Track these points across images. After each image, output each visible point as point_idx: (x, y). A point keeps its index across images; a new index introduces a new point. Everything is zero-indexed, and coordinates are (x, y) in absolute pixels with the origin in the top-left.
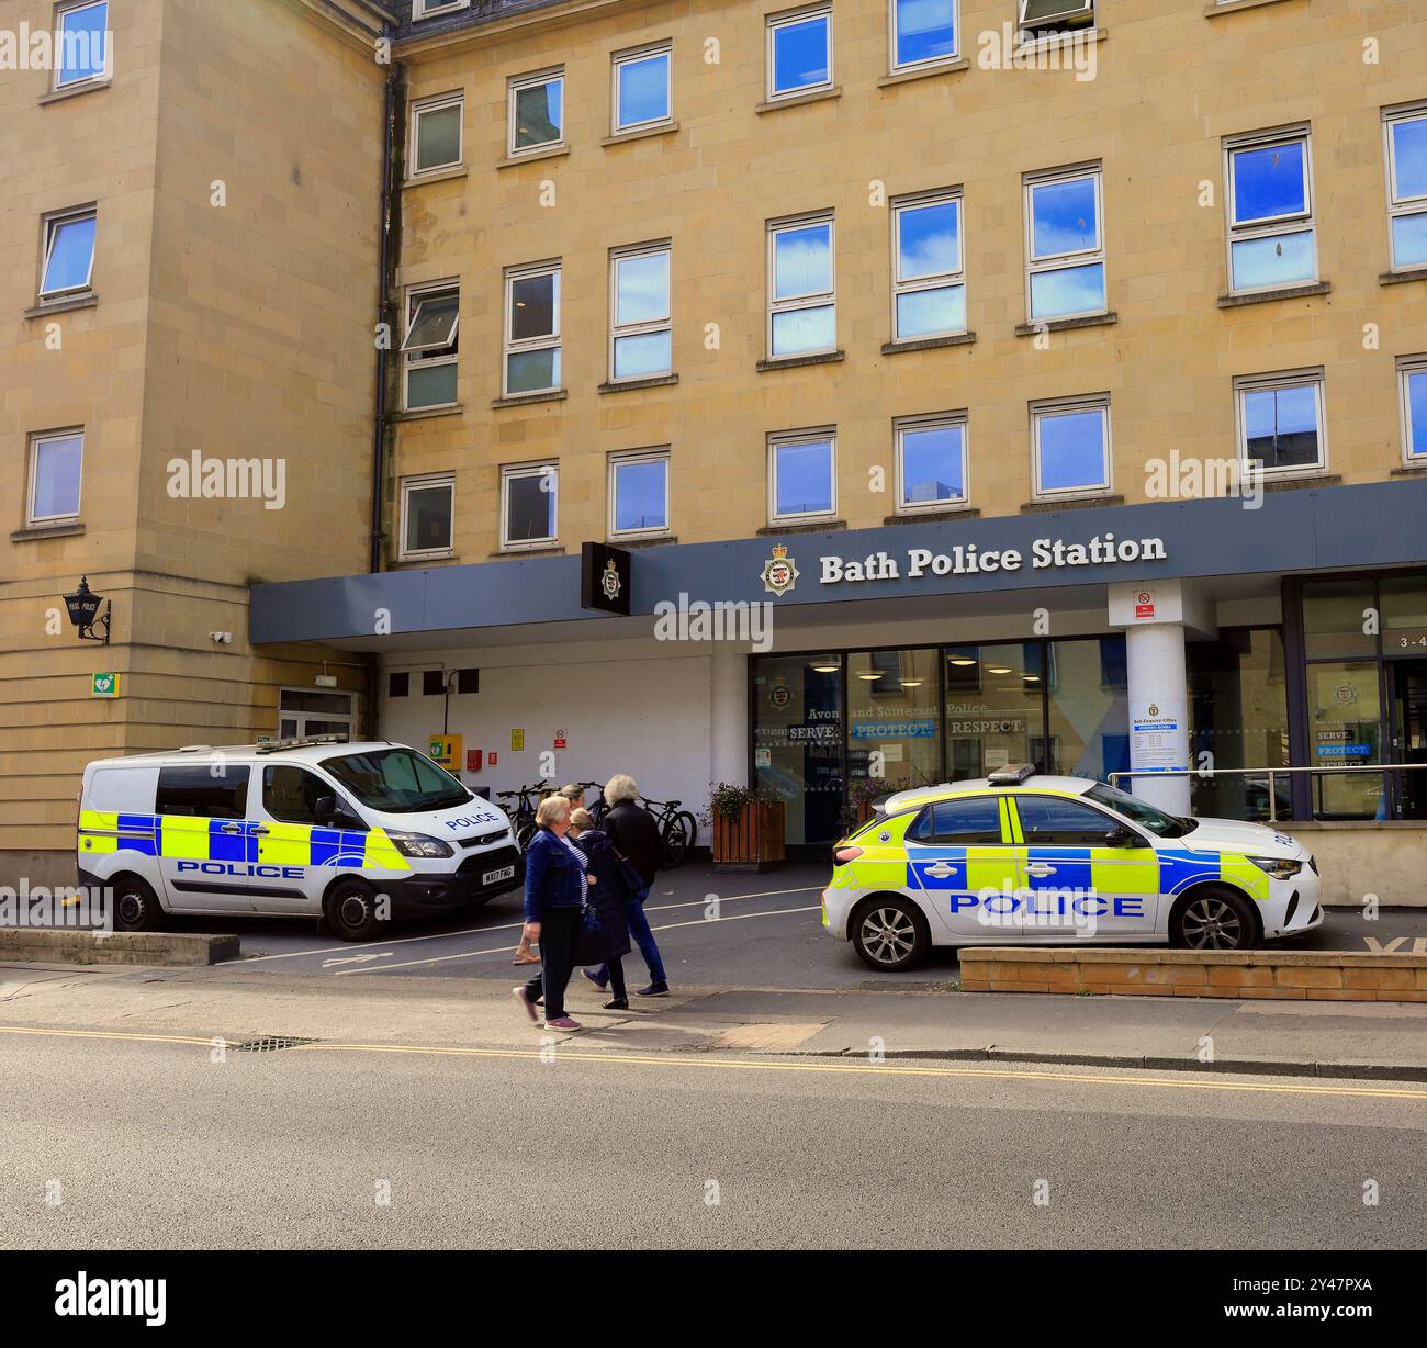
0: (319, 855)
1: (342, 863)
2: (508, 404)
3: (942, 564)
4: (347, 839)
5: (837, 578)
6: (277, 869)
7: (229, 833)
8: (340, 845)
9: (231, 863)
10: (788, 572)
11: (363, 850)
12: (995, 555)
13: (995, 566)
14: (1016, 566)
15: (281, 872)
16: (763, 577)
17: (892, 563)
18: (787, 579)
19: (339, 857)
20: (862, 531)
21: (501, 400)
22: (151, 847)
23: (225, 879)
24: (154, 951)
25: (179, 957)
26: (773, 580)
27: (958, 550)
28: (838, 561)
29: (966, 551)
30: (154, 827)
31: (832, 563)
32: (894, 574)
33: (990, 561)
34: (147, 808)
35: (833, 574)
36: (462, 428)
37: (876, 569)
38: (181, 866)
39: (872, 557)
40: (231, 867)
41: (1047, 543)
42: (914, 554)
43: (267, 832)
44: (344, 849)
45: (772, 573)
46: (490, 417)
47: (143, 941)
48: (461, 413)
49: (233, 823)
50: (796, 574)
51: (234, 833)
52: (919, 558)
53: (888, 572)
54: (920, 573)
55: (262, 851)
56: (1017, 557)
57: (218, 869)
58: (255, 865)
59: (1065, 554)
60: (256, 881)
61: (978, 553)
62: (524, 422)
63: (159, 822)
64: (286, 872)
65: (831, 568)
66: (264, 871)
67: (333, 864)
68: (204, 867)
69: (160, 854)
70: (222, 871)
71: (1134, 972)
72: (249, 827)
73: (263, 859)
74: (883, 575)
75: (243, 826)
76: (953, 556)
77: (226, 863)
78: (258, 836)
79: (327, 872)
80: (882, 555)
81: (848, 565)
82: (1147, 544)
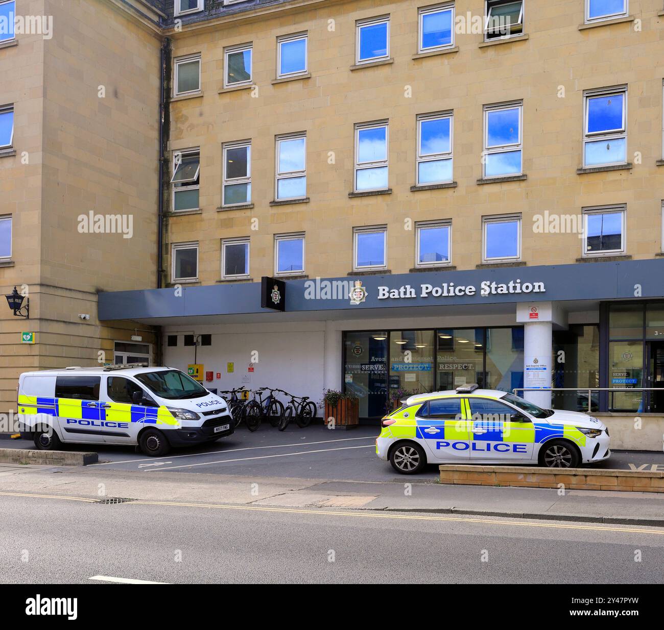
0: (135, 417)
1: (146, 421)
2: (225, 210)
3: (437, 292)
4: (148, 411)
5: (386, 297)
6: (115, 424)
7: (91, 407)
8: (145, 413)
9: (93, 420)
10: (362, 293)
11: (157, 416)
12: (463, 288)
13: (463, 293)
14: (473, 293)
15: (117, 425)
16: (351, 295)
17: (413, 291)
18: (361, 297)
19: (145, 418)
20: (398, 275)
21: (221, 208)
22: (55, 412)
23: (90, 427)
24: (57, 459)
25: (69, 462)
26: (355, 297)
27: (445, 285)
28: (387, 289)
29: (449, 286)
30: (55, 403)
31: (384, 290)
32: (414, 295)
33: (460, 291)
34: (51, 395)
35: (384, 295)
36: (202, 220)
37: (405, 293)
38: (68, 421)
39: (403, 287)
40: (93, 422)
41: (488, 283)
42: (424, 286)
43: (110, 407)
44: (147, 415)
45: (355, 294)
46: (216, 216)
47: (52, 454)
48: (201, 213)
49: (93, 402)
50: (366, 294)
51: (94, 407)
52: (426, 288)
53: (411, 294)
54: (426, 296)
55: (107, 415)
56: (474, 289)
57: (87, 423)
58: (105, 422)
59: (496, 289)
60: (105, 429)
61: (455, 287)
62: (232, 218)
63: (57, 401)
64: (119, 425)
65: (383, 292)
66: (109, 424)
67: (142, 422)
68: (80, 422)
69: (58, 416)
70: (89, 423)
72: (101, 404)
73: (108, 419)
74: (408, 296)
75: (98, 404)
76: (442, 288)
77: (90, 420)
78: (105, 408)
79: (139, 426)
80: (408, 287)
81: (392, 291)
82: (536, 284)
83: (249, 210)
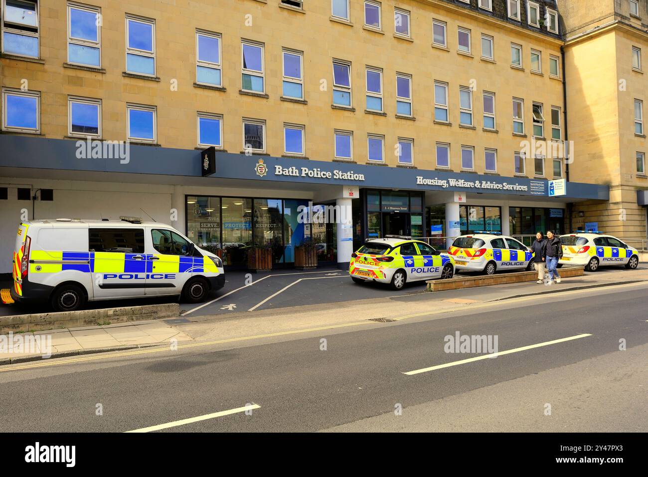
0: (182, 268)
1: (194, 271)
2: (74, 67)
3: (311, 173)
4: (196, 261)
5: (281, 173)
6: (162, 275)
7: (137, 260)
8: (193, 263)
9: (137, 273)
10: (264, 169)
11: (203, 265)
12: (325, 173)
13: (325, 176)
14: (330, 177)
15: (164, 276)
16: (256, 169)
17: (297, 171)
18: (264, 171)
19: (193, 268)
21: (67, 64)
22: (88, 268)
23: (134, 281)
24: (148, 313)
25: (163, 314)
26: (259, 171)
27: (315, 169)
28: (281, 167)
29: (317, 171)
30: (90, 258)
31: (279, 168)
32: (298, 175)
33: (324, 175)
34: (83, 246)
35: (279, 172)
36: (44, 71)
37: (292, 172)
38: (105, 277)
39: (291, 168)
40: (136, 276)
41: (338, 171)
42: (303, 169)
43: (158, 259)
44: (195, 265)
45: (259, 168)
46: (62, 70)
47: (140, 310)
48: (44, 64)
49: (139, 255)
50: (267, 170)
51: (140, 260)
52: (305, 171)
53: (296, 173)
54: (305, 175)
55: (154, 267)
56: (331, 175)
57: (129, 277)
58: (150, 274)
59: (342, 175)
60: (150, 281)
61: (321, 171)
62: (82, 78)
63: (93, 255)
64: (166, 276)
65: (279, 170)
66: (155, 276)
67: (191, 271)
68: (120, 277)
69: (93, 271)
70: (132, 277)
71: (463, 283)
72: (148, 257)
73: (154, 271)
74: (294, 174)
75: (145, 256)
76: (314, 171)
77: (134, 274)
78: (153, 260)
79: (187, 275)
80: (294, 168)
81: (284, 170)
82: (361, 175)
83: (100, 75)
